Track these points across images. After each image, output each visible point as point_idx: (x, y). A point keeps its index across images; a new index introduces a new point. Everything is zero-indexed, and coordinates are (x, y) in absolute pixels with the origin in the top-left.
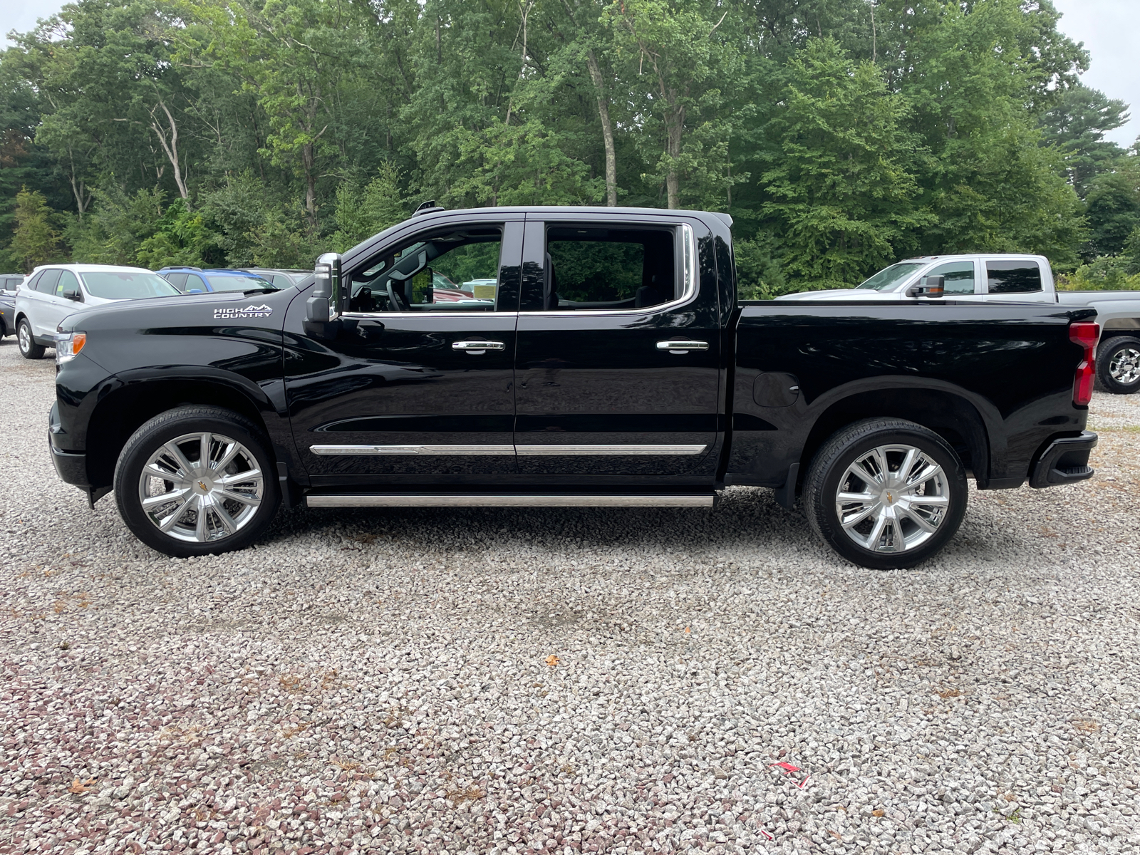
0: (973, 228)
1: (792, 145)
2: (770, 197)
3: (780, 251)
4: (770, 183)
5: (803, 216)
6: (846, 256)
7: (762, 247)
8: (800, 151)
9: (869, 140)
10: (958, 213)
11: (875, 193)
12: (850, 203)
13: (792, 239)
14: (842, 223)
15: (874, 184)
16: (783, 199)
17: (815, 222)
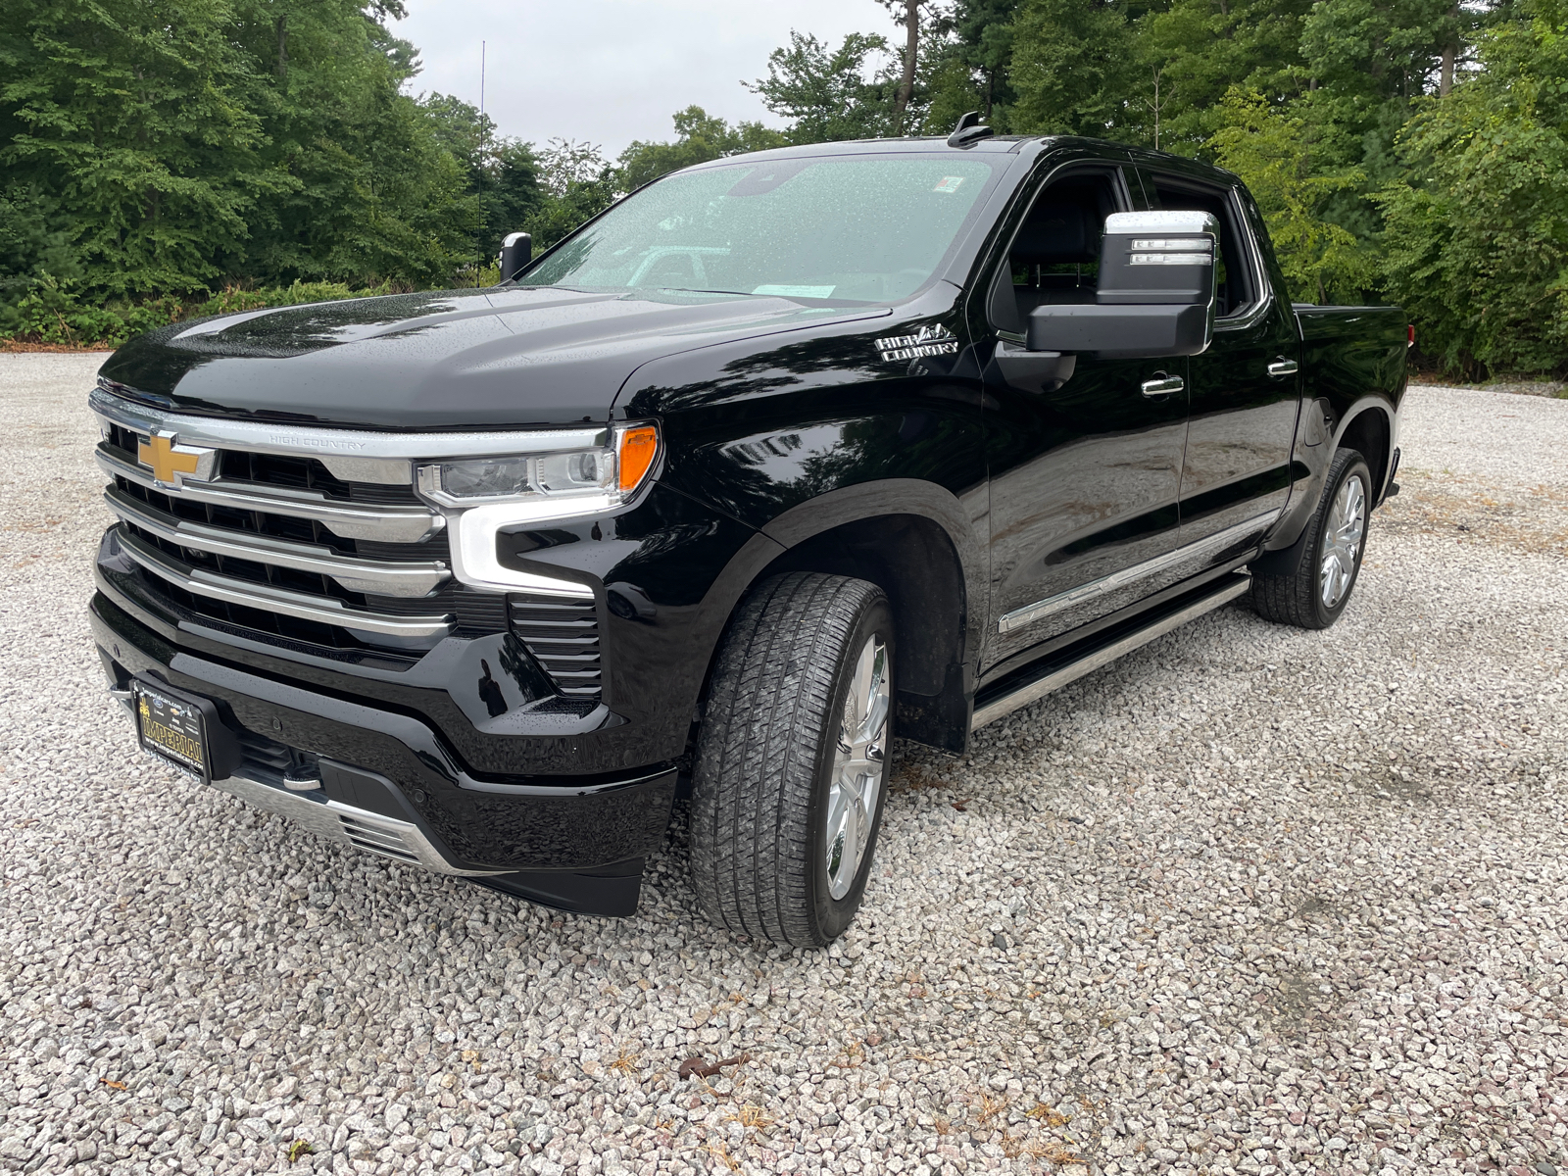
0: (350, 201)
1: (54, 44)
2: (23, 126)
3: (60, 220)
4: (20, 104)
5: (97, 163)
6: (176, 232)
7: (26, 212)
8: (70, 55)
9: (185, 51)
10: (325, 179)
11: (206, 137)
12: (170, 149)
13: (75, 199)
14: (163, 180)
15: (203, 122)
16: (51, 133)
17: (117, 175)
